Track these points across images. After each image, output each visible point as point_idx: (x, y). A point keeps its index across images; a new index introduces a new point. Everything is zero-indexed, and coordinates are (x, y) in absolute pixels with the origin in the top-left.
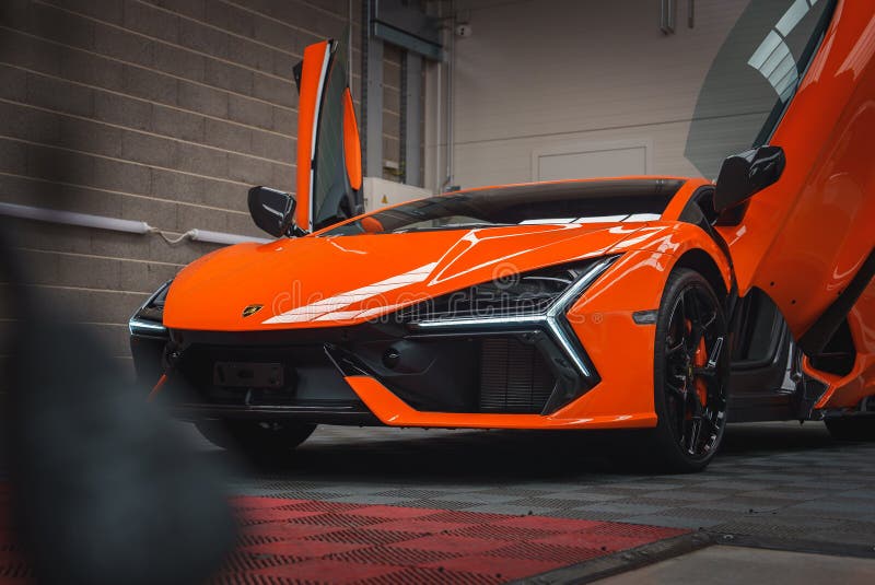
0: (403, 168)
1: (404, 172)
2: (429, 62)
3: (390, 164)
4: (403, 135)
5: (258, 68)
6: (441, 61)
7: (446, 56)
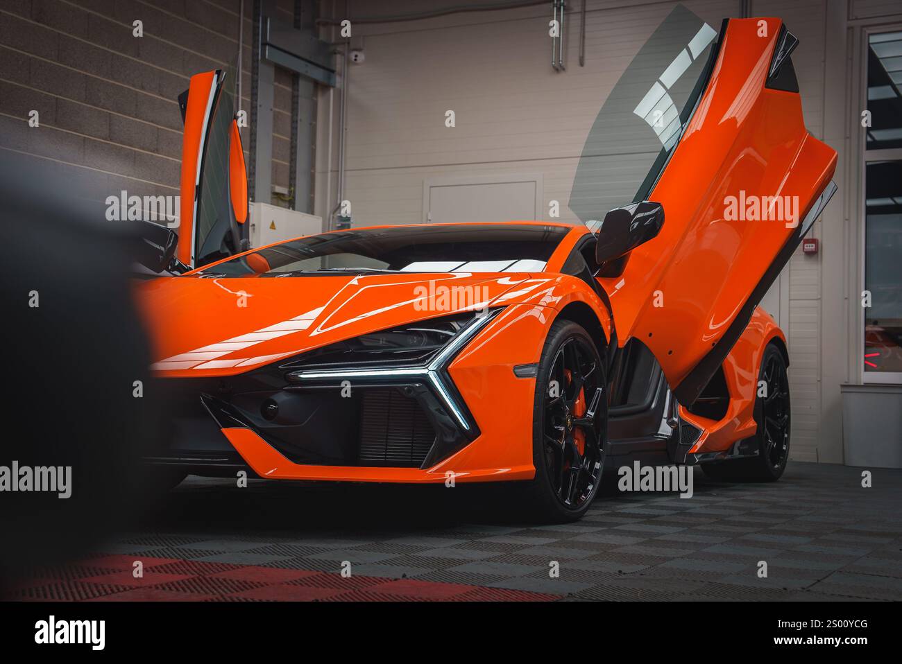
0: (292, 194)
1: (294, 198)
2: (321, 87)
3: (279, 189)
4: (293, 160)
5: (143, 88)
6: (334, 87)
7: (338, 81)
